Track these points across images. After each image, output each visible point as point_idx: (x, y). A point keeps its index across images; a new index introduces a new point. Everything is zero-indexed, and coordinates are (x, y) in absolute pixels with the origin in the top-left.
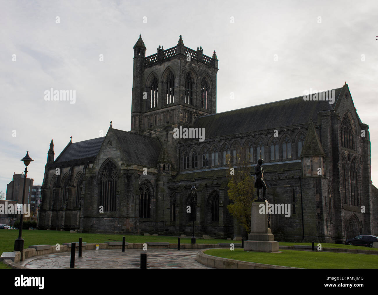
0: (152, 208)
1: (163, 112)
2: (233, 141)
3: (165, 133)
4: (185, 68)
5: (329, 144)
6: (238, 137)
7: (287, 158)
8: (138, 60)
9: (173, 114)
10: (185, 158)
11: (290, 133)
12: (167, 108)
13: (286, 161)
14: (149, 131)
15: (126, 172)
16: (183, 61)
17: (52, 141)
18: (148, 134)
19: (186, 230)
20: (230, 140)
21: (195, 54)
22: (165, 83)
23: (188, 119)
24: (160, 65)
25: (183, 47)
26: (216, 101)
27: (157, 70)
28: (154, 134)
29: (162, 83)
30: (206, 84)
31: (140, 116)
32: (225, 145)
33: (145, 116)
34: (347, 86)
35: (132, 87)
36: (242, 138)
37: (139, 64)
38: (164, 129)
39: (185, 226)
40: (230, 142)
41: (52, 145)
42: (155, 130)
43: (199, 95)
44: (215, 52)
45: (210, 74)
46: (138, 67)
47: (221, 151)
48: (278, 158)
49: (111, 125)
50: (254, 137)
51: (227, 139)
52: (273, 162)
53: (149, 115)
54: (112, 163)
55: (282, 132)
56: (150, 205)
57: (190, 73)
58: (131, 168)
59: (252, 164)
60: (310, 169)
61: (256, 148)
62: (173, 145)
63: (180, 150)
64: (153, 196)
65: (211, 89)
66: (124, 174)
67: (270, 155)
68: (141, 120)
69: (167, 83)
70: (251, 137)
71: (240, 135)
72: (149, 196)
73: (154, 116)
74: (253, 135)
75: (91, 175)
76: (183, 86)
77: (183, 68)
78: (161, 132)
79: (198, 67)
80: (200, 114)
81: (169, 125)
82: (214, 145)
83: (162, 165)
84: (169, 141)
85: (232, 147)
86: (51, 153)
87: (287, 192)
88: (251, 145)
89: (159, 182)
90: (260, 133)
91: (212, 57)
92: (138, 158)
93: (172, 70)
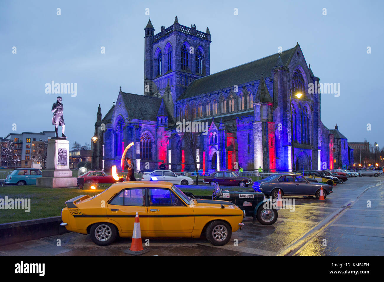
0: (153, 152)
1: (166, 78)
2: (212, 97)
3: (167, 94)
4: (180, 42)
5: (280, 94)
6: (215, 94)
7: (250, 108)
8: (148, 39)
9: (172, 79)
10: (180, 113)
11: (252, 87)
12: (168, 75)
13: (249, 110)
14: (156, 93)
15: (129, 125)
16: (178, 36)
17: (99, 105)
18: (156, 95)
19: (177, 168)
20: (210, 96)
21: (189, 31)
22: (167, 55)
23: (184, 82)
24: (163, 41)
25: (178, 25)
26: (209, 67)
27: (161, 46)
28: (160, 95)
29: (165, 55)
30: (201, 54)
31: (150, 82)
32: (206, 100)
33: (154, 82)
34: (299, 45)
35: (144, 60)
36: (218, 94)
37: (148, 42)
38: (167, 91)
39: (176, 165)
40: (210, 98)
41: (99, 109)
42: (161, 92)
43: (194, 63)
44: (208, 28)
45: (204, 46)
46: (148, 44)
47: (204, 105)
48: (243, 108)
49: (121, 90)
50: (226, 93)
51: (208, 96)
52: (240, 112)
53: (156, 81)
54: (122, 119)
55: (247, 87)
56: (152, 150)
57: (185, 45)
58: (132, 122)
59: (226, 114)
60: (260, 115)
61: (228, 101)
62: (173, 103)
63: (177, 106)
64: (154, 143)
65: (205, 57)
66: (128, 126)
67: (238, 107)
68: (151, 85)
69: (168, 55)
70: (224, 93)
71: (217, 92)
72: (151, 143)
73: (160, 82)
74: (225, 91)
75: (109, 128)
76: (179, 56)
77: (178, 42)
78: (164, 93)
79: (192, 40)
80: (195, 78)
81: (169, 87)
82: (199, 101)
83: (160, 119)
84: (170, 100)
85: (211, 101)
86: (99, 114)
87: (244, 135)
88: (225, 99)
89: (158, 132)
90: (230, 89)
91: (205, 32)
92: (142, 114)
93: (171, 44)
